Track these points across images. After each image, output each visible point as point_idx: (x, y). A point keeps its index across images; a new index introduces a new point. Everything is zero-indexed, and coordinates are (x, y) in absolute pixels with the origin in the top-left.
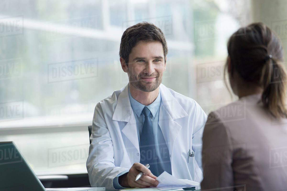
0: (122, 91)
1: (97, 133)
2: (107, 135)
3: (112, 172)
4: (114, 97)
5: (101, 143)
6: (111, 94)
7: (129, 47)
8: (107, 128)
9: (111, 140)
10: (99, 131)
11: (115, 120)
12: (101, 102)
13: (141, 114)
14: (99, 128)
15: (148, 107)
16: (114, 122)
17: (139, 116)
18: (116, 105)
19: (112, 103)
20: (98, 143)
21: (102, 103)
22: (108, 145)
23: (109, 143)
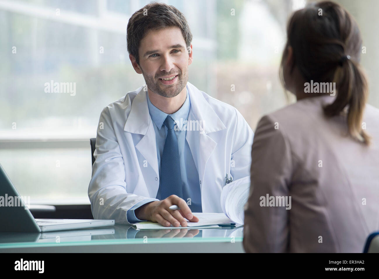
0: (138, 93)
1: (103, 148)
2: (117, 150)
3: (125, 201)
4: (128, 100)
5: (108, 160)
6: (124, 97)
7: (136, 40)
8: (117, 142)
9: (122, 157)
10: (105, 145)
11: (127, 131)
12: (109, 107)
13: (163, 126)
14: (106, 140)
15: (172, 116)
16: (126, 134)
17: (160, 128)
18: (130, 111)
19: (123, 108)
20: (104, 161)
21: (111, 107)
22: (118, 164)
23: (118, 160)
